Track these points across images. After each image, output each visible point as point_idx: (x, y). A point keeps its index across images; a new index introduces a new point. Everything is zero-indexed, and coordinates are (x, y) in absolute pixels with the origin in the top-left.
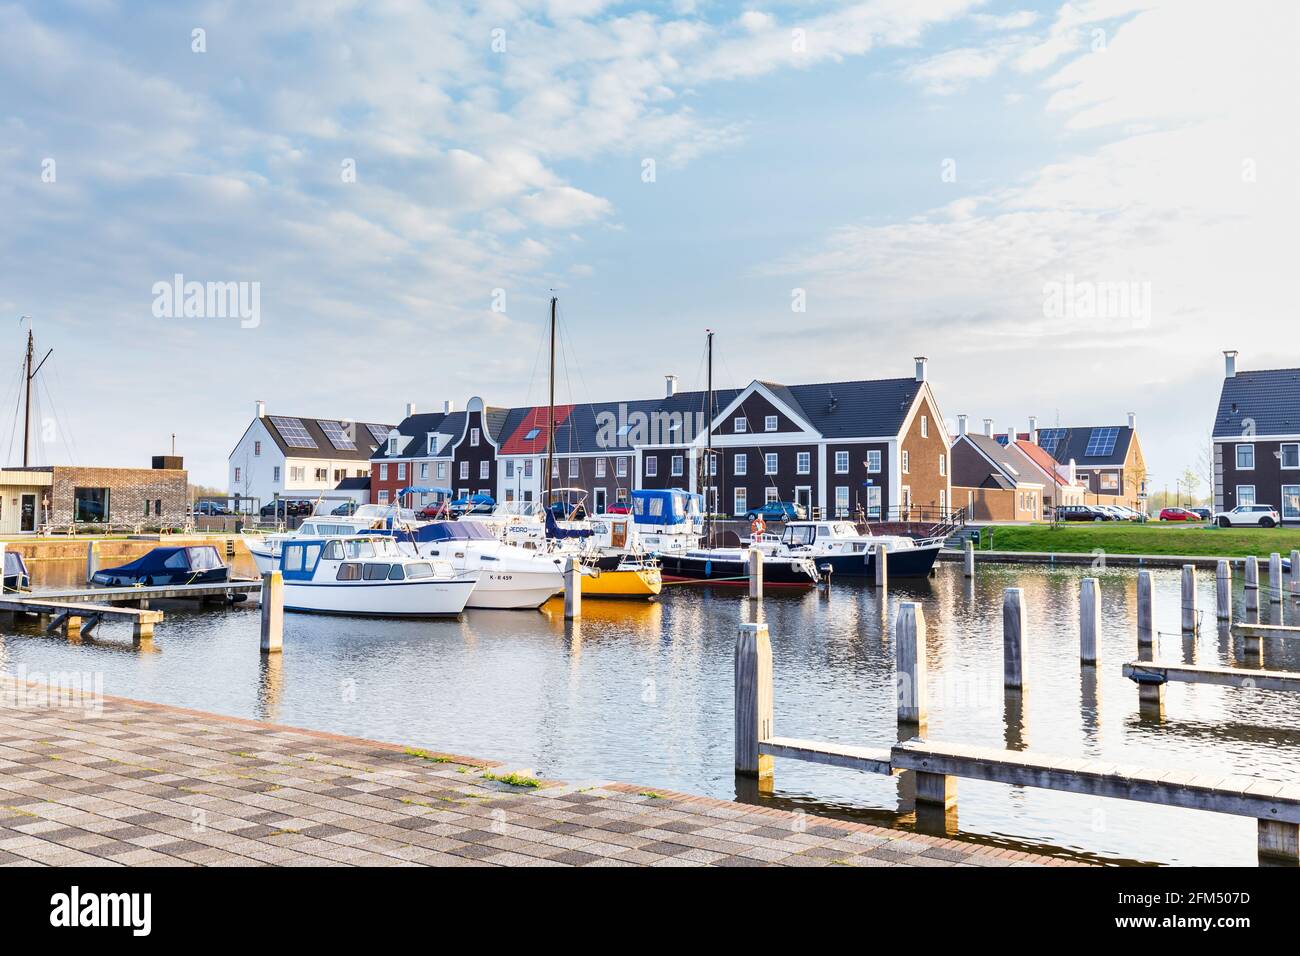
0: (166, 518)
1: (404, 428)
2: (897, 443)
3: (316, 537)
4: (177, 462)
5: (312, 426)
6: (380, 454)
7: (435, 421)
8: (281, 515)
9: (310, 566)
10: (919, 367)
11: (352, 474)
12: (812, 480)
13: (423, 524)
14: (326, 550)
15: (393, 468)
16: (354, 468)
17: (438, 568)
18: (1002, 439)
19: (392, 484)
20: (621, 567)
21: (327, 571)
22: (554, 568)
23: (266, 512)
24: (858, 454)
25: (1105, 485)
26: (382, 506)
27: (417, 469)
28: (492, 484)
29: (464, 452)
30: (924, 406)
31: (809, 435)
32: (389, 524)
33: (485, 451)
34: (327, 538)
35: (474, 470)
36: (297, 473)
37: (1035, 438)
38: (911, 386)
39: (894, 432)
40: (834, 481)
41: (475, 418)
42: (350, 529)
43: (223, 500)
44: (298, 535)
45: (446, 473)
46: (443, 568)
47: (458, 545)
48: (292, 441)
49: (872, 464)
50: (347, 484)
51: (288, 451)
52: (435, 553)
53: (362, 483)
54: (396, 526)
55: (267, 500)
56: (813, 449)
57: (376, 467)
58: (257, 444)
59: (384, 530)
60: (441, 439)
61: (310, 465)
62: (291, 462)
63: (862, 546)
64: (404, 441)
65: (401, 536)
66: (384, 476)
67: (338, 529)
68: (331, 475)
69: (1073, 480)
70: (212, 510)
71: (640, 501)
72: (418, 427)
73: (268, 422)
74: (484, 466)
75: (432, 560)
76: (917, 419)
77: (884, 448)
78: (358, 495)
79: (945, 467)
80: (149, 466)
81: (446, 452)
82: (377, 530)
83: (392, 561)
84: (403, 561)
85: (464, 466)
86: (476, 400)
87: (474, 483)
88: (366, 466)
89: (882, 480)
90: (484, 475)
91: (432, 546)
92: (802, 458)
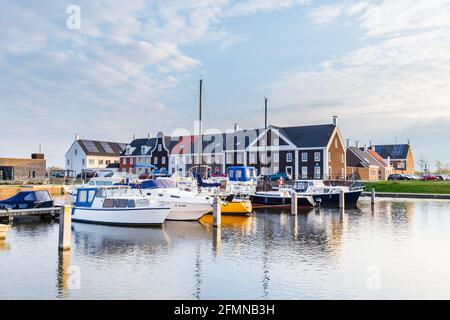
0: (37, 179)
1: (132, 145)
2: (326, 150)
3: (96, 186)
4: (42, 156)
5: (97, 144)
6: (123, 154)
7: (144, 142)
8: (84, 177)
9: (90, 200)
10: (335, 120)
11: (113, 162)
12: (293, 164)
13: (142, 181)
14: (98, 192)
15: (128, 159)
16: (113, 160)
17: (151, 202)
18: (362, 149)
19: (128, 166)
20: (234, 200)
21: (98, 203)
22: (206, 202)
23: (79, 176)
24: (311, 154)
25: (399, 167)
26: (124, 173)
27: (137, 160)
28: (166, 166)
29: (156, 153)
30: (336, 135)
31: (292, 146)
32: (127, 180)
33: (164, 153)
34: (99, 187)
35: (160, 160)
36: (91, 161)
37: (374, 149)
38: (332, 127)
39: (326, 146)
40: (301, 164)
41: (160, 140)
42: (110, 183)
43: (63, 172)
44: (87, 186)
45: (149, 161)
46: (154, 201)
47: (160, 190)
48: (89, 149)
49: (317, 158)
50: (110, 166)
51: (88, 153)
52: (149, 194)
53: (116, 165)
54: (131, 182)
55: (79, 172)
56: (293, 152)
57: (122, 159)
58: (76, 151)
59: (125, 183)
60: (147, 148)
61: (96, 159)
62: (89, 158)
63: (328, 190)
64: (133, 149)
65: (133, 186)
66: (125, 163)
67: (105, 183)
68: (104, 162)
69: (389, 165)
70: (57, 176)
71: (232, 172)
72: (138, 144)
73: (80, 142)
74: (164, 159)
75: (148, 197)
76: (334, 141)
77: (321, 151)
78: (114, 170)
79: (344, 159)
80: (30, 157)
81: (149, 153)
82: (122, 183)
83: (129, 198)
84: (135, 198)
85: (156, 159)
86: (160, 133)
87: (159, 165)
88: (118, 159)
89: (321, 164)
90: (164, 162)
91: (148, 190)
92: (289, 155)
